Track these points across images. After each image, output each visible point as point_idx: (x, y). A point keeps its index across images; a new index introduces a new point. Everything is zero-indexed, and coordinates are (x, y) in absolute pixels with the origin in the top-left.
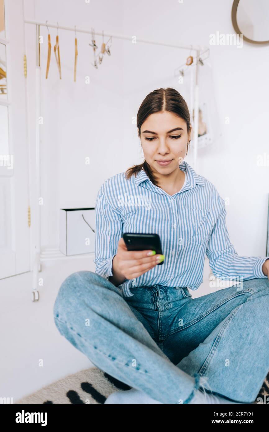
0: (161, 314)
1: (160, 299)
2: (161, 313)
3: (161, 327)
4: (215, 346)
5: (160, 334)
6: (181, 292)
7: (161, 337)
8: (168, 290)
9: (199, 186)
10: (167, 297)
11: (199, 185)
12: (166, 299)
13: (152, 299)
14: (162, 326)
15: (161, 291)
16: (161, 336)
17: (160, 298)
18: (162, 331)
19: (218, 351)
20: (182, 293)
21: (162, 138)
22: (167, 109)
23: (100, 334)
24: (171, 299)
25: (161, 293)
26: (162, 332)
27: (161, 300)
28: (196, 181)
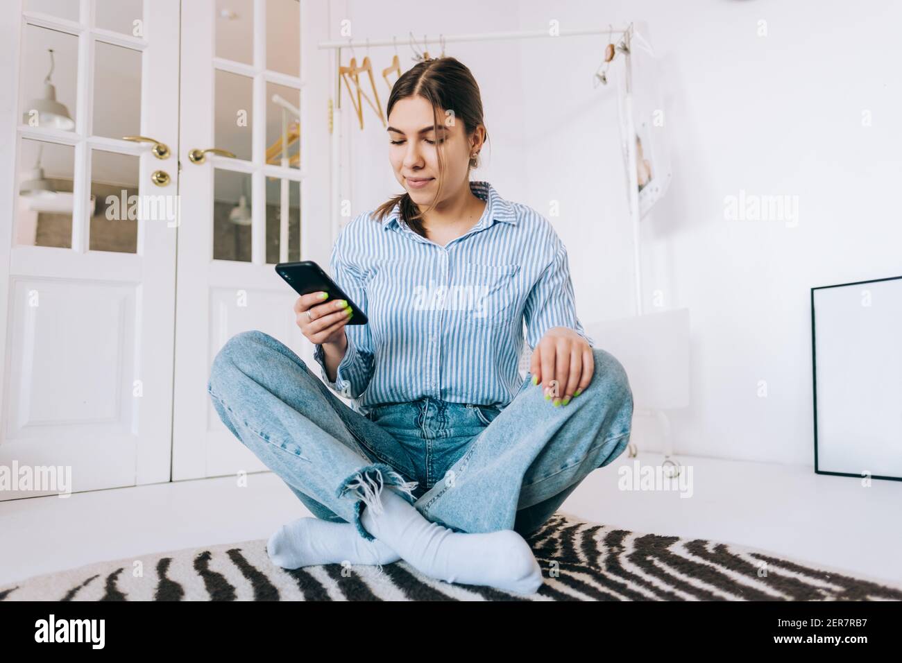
0: (430, 444)
1: (427, 418)
2: (429, 442)
3: (432, 466)
4: (467, 459)
5: (429, 478)
6: (476, 413)
7: (430, 482)
8: (448, 406)
9: (503, 224)
10: (444, 418)
11: (505, 223)
12: (440, 420)
13: (416, 420)
14: (432, 463)
15: (429, 405)
16: (430, 480)
17: (428, 415)
18: (432, 472)
19: (469, 467)
20: (477, 415)
21: (411, 141)
22: (423, 93)
23: (248, 401)
24: (451, 422)
25: (430, 408)
26: (432, 474)
27: (429, 420)
28: (496, 215)
